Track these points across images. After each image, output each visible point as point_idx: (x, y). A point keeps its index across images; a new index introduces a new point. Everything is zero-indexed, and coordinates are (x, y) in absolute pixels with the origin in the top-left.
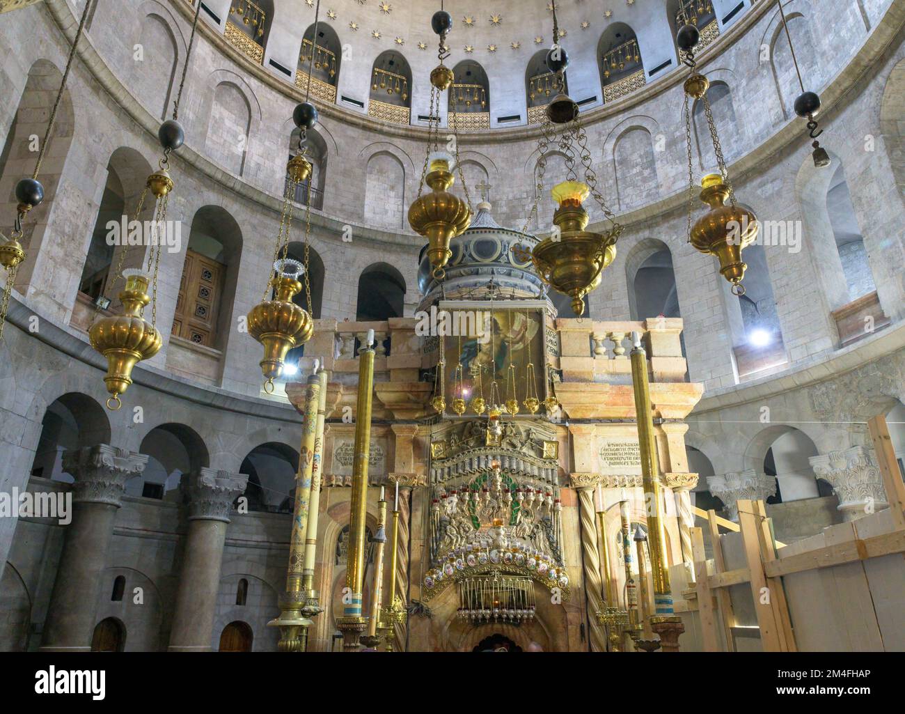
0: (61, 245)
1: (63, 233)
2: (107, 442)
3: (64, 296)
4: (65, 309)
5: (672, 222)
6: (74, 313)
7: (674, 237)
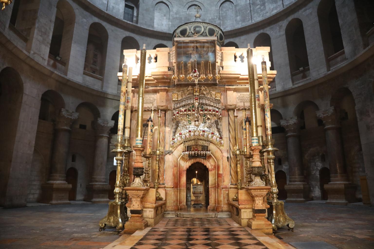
0: (41, 36)
1: (42, 32)
2: (64, 108)
3: (44, 55)
4: (45, 60)
5: (271, 26)
6: (48, 61)
7: (272, 32)
